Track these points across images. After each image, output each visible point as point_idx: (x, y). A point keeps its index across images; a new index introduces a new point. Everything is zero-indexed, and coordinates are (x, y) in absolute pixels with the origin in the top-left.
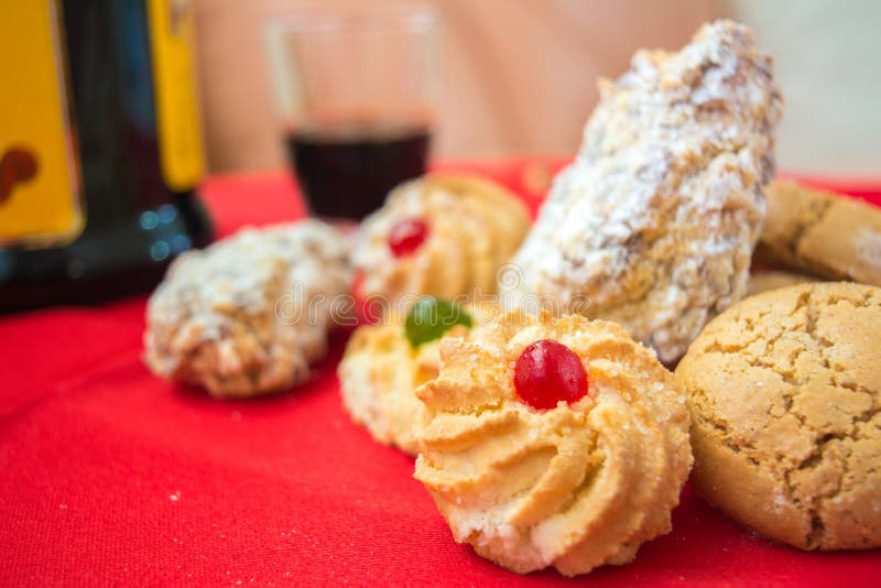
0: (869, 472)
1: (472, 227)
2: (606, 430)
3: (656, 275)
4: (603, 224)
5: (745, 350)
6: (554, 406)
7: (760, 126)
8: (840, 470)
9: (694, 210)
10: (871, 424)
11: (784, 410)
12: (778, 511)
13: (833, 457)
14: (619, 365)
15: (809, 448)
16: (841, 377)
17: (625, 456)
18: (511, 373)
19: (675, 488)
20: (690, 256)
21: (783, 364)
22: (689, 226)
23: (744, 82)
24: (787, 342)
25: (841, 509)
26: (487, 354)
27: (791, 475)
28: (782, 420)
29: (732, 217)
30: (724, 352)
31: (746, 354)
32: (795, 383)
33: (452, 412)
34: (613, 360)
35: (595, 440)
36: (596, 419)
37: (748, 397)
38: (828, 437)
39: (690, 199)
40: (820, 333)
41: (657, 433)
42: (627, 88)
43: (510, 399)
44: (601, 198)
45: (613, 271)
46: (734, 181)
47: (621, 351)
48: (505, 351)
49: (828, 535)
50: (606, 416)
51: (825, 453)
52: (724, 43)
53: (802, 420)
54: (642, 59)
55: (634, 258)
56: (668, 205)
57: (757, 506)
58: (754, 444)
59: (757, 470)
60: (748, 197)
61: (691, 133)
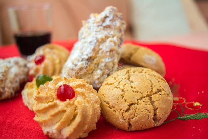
0: (141, 112)
1: (55, 57)
2: (78, 105)
3: (95, 67)
4: (82, 55)
5: (114, 84)
6: (65, 100)
7: (119, 31)
8: (134, 112)
9: (103, 52)
10: (141, 100)
11: (121, 98)
12: (121, 122)
13: (133, 109)
14: (82, 89)
15: (127, 107)
16: (135, 90)
17: (82, 112)
18: (56, 93)
19: (96, 119)
20: (103, 62)
21: (122, 87)
22: (102, 55)
23: (115, 21)
24: (123, 82)
25: (135, 121)
26: (50, 88)
27: (123, 114)
28: (121, 101)
29: (112, 53)
30: (109, 85)
31: (113, 85)
32: (124, 92)
33: (42, 103)
34: (81, 88)
35: (76, 108)
36: (76, 103)
37: (113, 96)
38: (132, 104)
39: (102, 49)
40: (131, 79)
41: (91, 105)
42: (88, 23)
43: (56, 99)
44: (81, 49)
45: (84, 66)
46: (112, 44)
47: (83, 86)
48: (55, 87)
49: (133, 127)
50: (78, 102)
51: (131, 108)
52: (110, 12)
53: (126, 100)
54: (92, 15)
55: (89, 63)
56: (97, 50)
57: (116, 121)
58: (115, 107)
59: (116, 113)
60: (116, 48)
61: (102, 33)
